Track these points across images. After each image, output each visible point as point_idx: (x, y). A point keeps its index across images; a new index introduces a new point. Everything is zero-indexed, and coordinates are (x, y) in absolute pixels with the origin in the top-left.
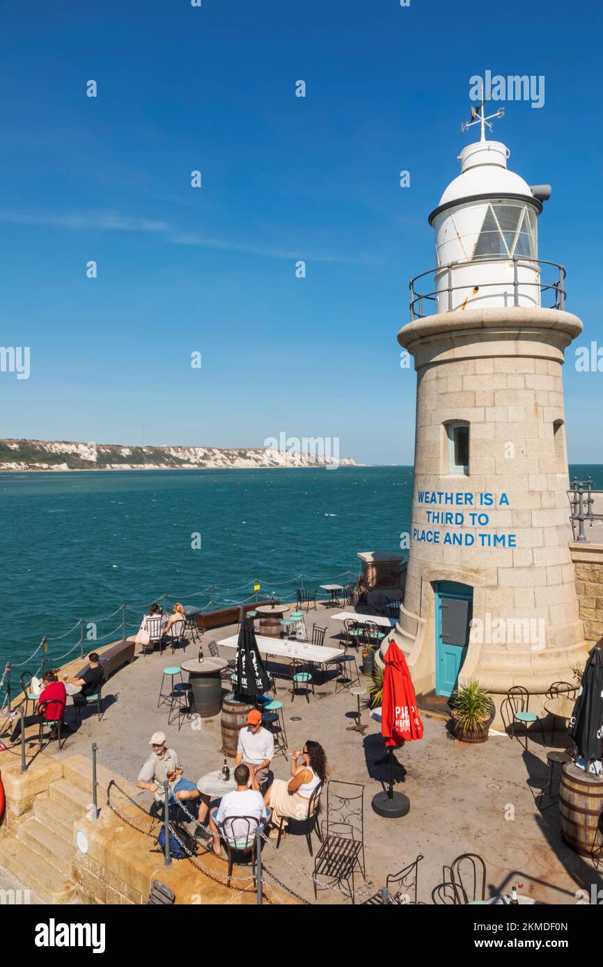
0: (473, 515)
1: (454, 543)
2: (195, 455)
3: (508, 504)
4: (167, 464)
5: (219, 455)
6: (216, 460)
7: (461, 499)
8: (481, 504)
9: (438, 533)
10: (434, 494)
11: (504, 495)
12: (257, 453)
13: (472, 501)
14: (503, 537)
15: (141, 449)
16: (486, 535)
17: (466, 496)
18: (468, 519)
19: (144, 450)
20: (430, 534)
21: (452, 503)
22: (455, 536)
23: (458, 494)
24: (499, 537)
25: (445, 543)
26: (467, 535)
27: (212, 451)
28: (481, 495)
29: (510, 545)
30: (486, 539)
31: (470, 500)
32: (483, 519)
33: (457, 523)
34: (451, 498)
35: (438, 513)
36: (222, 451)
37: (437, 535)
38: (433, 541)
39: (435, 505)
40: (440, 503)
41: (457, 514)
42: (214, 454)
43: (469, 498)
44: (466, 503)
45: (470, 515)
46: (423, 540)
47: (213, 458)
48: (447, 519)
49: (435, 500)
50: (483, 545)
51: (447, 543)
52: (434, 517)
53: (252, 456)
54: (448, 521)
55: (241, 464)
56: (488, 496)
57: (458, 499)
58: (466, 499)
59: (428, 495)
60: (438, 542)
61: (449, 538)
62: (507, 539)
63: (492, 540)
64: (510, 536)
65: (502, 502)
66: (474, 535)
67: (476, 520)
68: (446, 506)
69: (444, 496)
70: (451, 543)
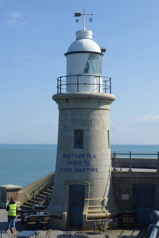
0: (85, 162)
3: (96, 158)
7: (80, 156)
8: (88, 158)
10: (70, 155)
11: (94, 155)
14: (94, 169)
18: (83, 163)
20: (69, 169)
21: (77, 158)
22: (78, 169)
23: (79, 155)
25: (75, 171)
26: (83, 169)
28: (87, 155)
29: (96, 172)
30: (89, 169)
31: (84, 157)
32: (88, 163)
33: (79, 165)
34: (77, 156)
35: (72, 161)
37: (72, 169)
38: (70, 171)
39: (71, 158)
40: (73, 158)
41: (79, 162)
43: (83, 156)
44: (82, 158)
46: (65, 171)
48: (75, 163)
50: (88, 171)
51: (76, 172)
52: (70, 163)
54: (76, 164)
56: (90, 156)
57: (79, 156)
58: (82, 156)
59: (67, 155)
60: (72, 171)
62: (95, 169)
63: (91, 170)
64: (96, 168)
65: (94, 157)
66: (85, 169)
67: (86, 163)
68: (75, 159)
69: (74, 155)
70: (77, 171)
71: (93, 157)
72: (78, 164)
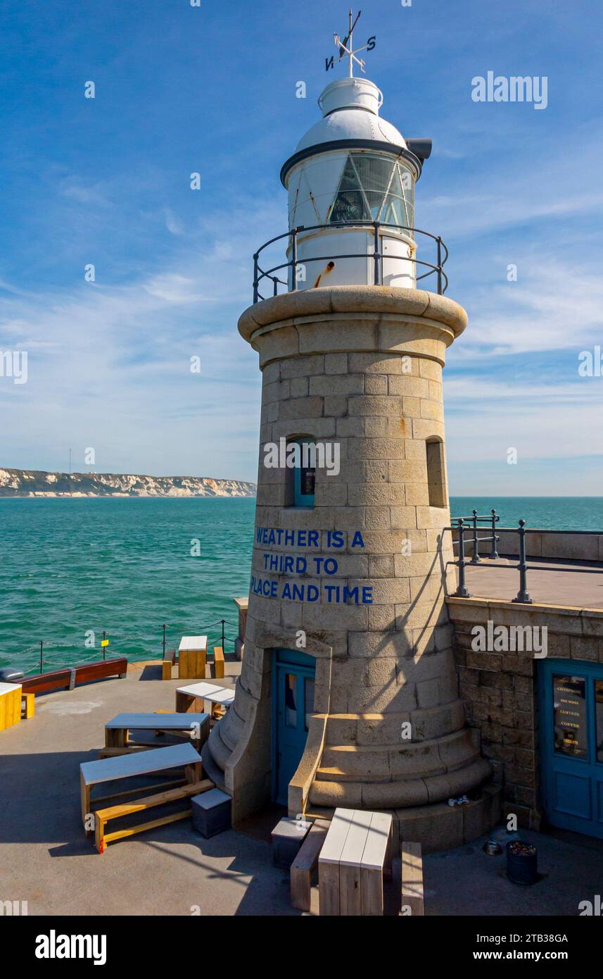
0: (318, 560)
1: (294, 598)
2: (127, 483)
3: (363, 546)
4: (96, 493)
5: (152, 484)
6: (149, 488)
7: (304, 538)
8: (329, 546)
9: (276, 583)
10: (272, 532)
11: (358, 534)
12: (192, 482)
13: (317, 541)
14: (356, 590)
15: (68, 476)
16: (334, 588)
17: (310, 536)
18: (312, 566)
19: (72, 477)
20: (266, 584)
21: (293, 544)
22: (295, 587)
23: (300, 532)
24: (351, 590)
25: (283, 597)
26: (310, 587)
27: (145, 479)
28: (329, 533)
29: (365, 601)
30: (334, 592)
31: (315, 540)
32: (331, 566)
34: (292, 538)
35: (277, 557)
36: (155, 479)
37: (275, 586)
38: (270, 594)
39: (274, 546)
40: (279, 543)
41: (299, 559)
42: (147, 483)
43: (313, 537)
44: (310, 545)
45: (315, 559)
47: (146, 487)
48: (287, 564)
49: (273, 540)
50: (330, 600)
51: (286, 598)
52: (273, 563)
53: (187, 485)
54: (288, 567)
55: (175, 492)
56: (338, 536)
57: (300, 538)
58: (310, 538)
59: (265, 533)
60: (275, 596)
61: (289, 591)
62: (361, 593)
63: (341, 594)
64: (365, 589)
65: (355, 543)
66: (319, 589)
67: (322, 567)
68: (286, 548)
69: (285, 532)
70: (290, 598)
71: (351, 540)
72: (294, 567)
